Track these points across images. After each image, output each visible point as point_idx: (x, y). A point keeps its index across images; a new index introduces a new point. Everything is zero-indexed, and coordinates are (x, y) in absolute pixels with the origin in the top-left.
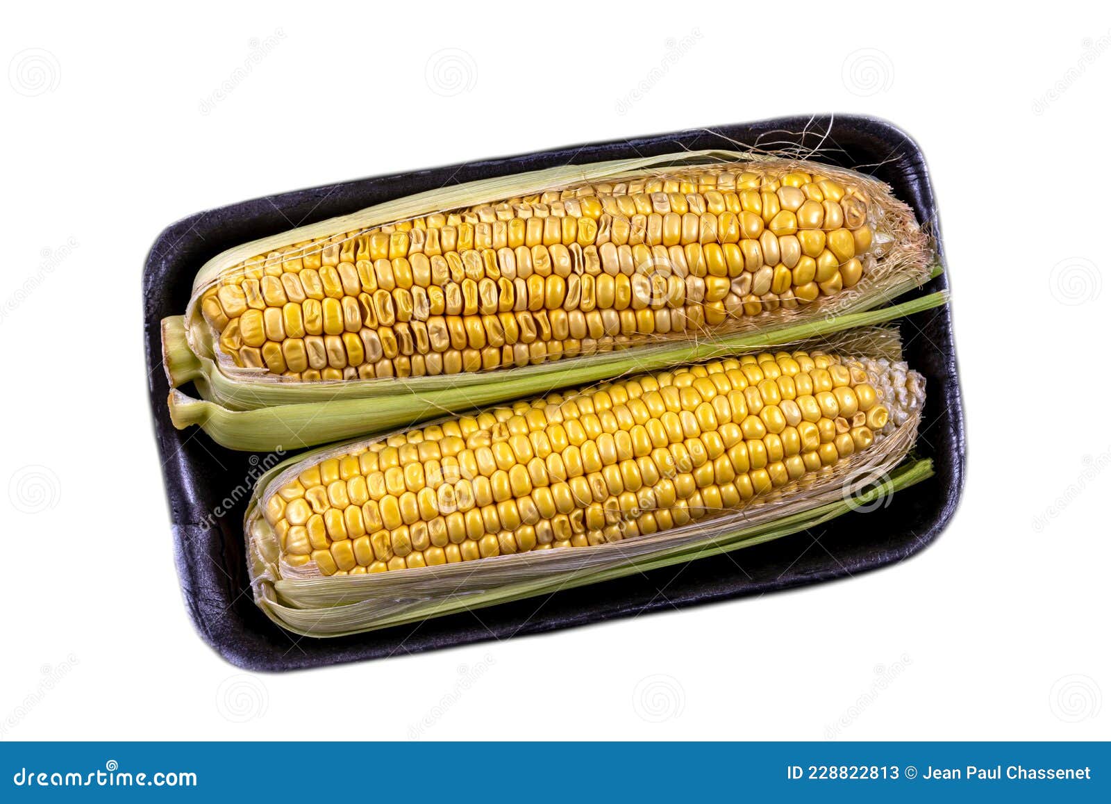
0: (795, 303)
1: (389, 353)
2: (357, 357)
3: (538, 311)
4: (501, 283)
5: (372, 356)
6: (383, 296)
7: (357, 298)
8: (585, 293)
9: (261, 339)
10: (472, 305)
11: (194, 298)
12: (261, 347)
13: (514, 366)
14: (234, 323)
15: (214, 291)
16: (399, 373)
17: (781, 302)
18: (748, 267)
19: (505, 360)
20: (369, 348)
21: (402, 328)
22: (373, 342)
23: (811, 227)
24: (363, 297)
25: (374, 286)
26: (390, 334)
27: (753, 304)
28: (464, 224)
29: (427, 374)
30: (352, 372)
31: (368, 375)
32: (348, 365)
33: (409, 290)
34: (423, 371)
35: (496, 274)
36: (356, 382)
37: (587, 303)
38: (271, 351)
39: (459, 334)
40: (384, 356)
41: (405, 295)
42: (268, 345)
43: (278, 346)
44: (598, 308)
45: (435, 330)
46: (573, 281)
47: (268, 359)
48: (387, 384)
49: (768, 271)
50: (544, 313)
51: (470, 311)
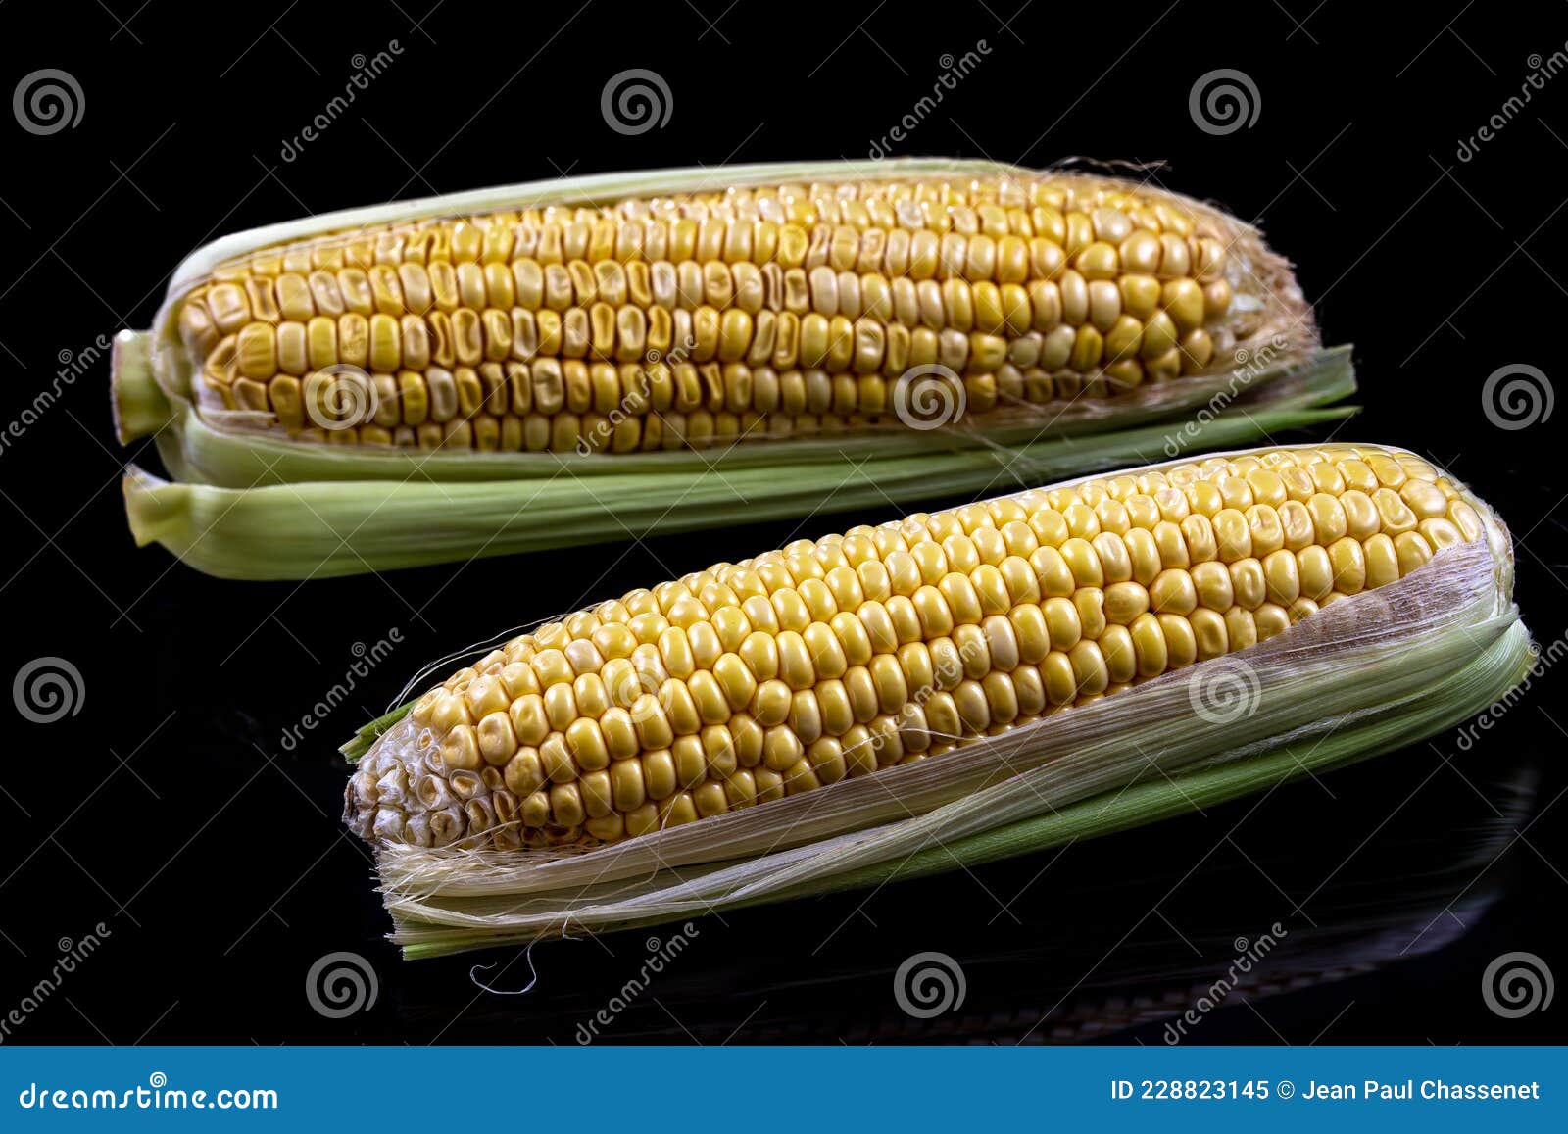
0: (1104, 389)
1: (470, 409)
2: (417, 410)
3: (707, 363)
4: (653, 313)
5: (441, 412)
6: (467, 320)
7: (426, 318)
8: (783, 341)
9: (269, 369)
10: (603, 343)
11: (169, 303)
12: (267, 382)
13: (660, 448)
14: (228, 342)
15: (201, 292)
16: (481, 442)
17: (1083, 384)
18: (1039, 322)
19: (650, 438)
20: (438, 397)
21: (494, 370)
22: (444, 388)
23: (1138, 269)
24: (435, 317)
25: (454, 300)
26: (471, 377)
27: (1042, 386)
28: (602, 222)
29: (524, 449)
30: (406, 435)
31: (432, 442)
32: (402, 423)
33: (509, 313)
34: (518, 442)
35: (646, 299)
36: (411, 451)
37: (783, 357)
38: (285, 389)
39: (580, 388)
40: (460, 413)
41: (500, 318)
42: (280, 379)
43: (294, 382)
44: (799, 367)
45: (543, 377)
46: (765, 318)
47: (279, 400)
48: (460, 459)
49: (1068, 331)
50: (715, 366)
51: (602, 352)
